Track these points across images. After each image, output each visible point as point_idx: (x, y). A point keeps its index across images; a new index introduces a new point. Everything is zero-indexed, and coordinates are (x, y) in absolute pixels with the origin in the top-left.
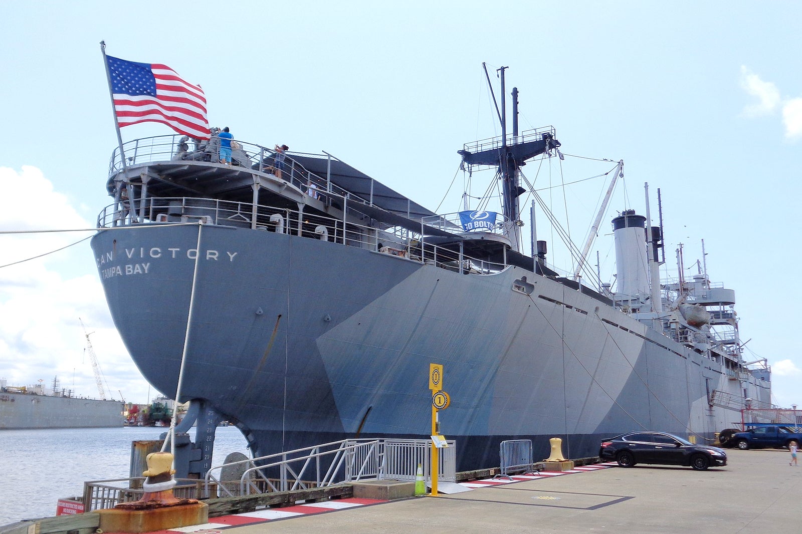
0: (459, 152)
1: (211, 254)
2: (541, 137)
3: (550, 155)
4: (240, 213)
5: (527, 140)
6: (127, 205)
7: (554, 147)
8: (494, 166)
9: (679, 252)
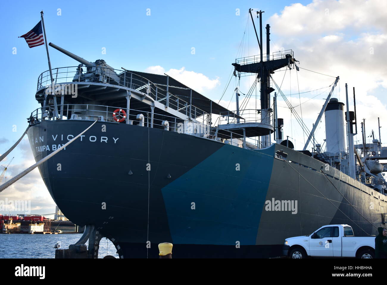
0: (233, 64)
1: (103, 139)
2: (285, 56)
3: (290, 69)
4: (120, 114)
5: (276, 58)
6: (52, 108)
7: (293, 63)
8: (256, 74)
9: (363, 124)
